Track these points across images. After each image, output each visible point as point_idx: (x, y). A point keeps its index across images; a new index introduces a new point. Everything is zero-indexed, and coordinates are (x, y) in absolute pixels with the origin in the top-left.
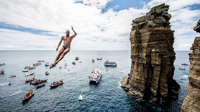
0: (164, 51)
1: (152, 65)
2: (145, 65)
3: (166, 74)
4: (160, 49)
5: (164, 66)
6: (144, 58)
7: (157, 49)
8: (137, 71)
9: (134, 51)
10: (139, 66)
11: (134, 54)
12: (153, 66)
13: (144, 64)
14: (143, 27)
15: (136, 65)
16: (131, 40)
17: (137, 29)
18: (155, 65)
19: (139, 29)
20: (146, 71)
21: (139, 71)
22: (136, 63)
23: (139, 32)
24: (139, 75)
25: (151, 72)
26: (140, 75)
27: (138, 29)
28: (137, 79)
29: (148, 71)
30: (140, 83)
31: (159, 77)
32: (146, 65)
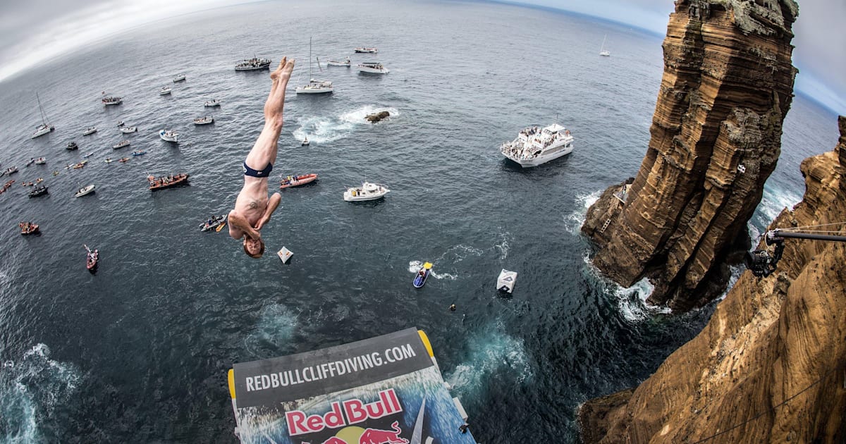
0: (755, 138)
1: (706, 184)
2: (686, 178)
3: (728, 223)
4: (746, 127)
5: (734, 195)
6: (692, 150)
7: (739, 126)
8: (654, 192)
9: (668, 109)
10: (668, 175)
11: (664, 121)
12: (707, 187)
13: (683, 170)
14: (716, 17)
15: (659, 166)
16: (665, 54)
17: (694, 13)
18: (714, 185)
19: (700, 19)
20: (681, 197)
21: (661, 192)
22: (659, 160)
23: (700, 31)
24: (655, 208)
25: (694, 205)
26: (658, 207)
27: (698, 15)
28: (643, 220)
29: (687, 199)
30: (646, 234)
31: (705, 229)
32: (689, 176)
